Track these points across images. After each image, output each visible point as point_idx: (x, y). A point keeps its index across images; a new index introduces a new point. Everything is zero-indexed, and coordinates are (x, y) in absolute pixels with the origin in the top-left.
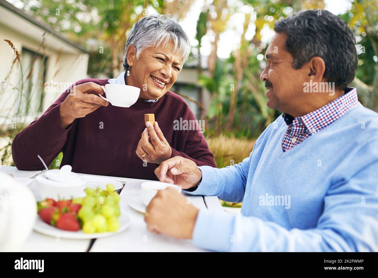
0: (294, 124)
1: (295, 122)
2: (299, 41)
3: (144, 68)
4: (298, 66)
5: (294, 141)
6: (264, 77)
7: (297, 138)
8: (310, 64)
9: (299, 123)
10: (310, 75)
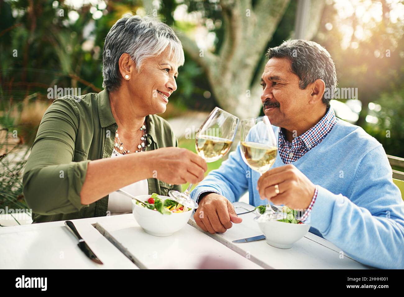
0: (293, 143)
1: (294, 141)
2: (304, 65)
3: (151, 83)
4: (304, 87)
5: (291, 156)
6: (267, 97)
7: (293, 153)
8: (313, 86)
9: (297, 142)
10: (313, 95)
